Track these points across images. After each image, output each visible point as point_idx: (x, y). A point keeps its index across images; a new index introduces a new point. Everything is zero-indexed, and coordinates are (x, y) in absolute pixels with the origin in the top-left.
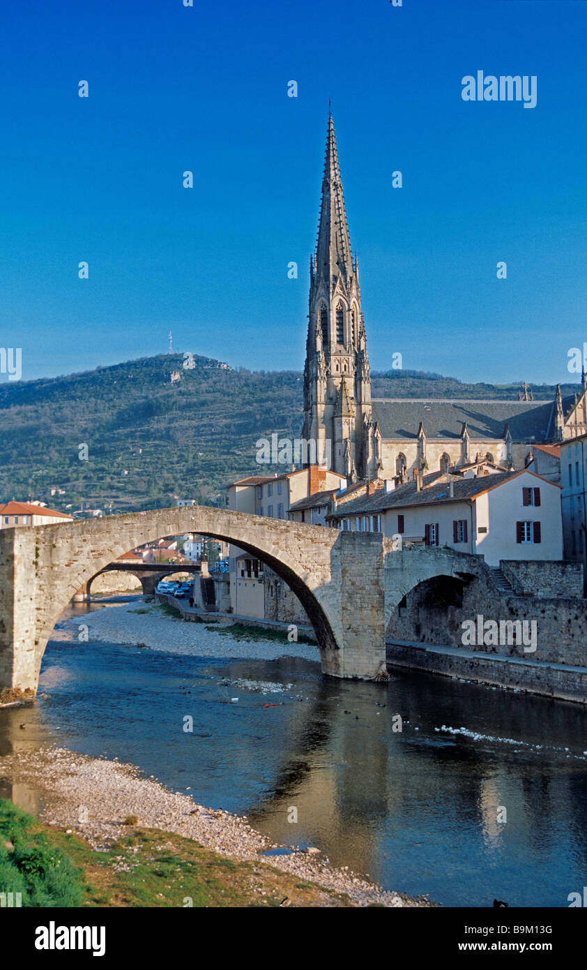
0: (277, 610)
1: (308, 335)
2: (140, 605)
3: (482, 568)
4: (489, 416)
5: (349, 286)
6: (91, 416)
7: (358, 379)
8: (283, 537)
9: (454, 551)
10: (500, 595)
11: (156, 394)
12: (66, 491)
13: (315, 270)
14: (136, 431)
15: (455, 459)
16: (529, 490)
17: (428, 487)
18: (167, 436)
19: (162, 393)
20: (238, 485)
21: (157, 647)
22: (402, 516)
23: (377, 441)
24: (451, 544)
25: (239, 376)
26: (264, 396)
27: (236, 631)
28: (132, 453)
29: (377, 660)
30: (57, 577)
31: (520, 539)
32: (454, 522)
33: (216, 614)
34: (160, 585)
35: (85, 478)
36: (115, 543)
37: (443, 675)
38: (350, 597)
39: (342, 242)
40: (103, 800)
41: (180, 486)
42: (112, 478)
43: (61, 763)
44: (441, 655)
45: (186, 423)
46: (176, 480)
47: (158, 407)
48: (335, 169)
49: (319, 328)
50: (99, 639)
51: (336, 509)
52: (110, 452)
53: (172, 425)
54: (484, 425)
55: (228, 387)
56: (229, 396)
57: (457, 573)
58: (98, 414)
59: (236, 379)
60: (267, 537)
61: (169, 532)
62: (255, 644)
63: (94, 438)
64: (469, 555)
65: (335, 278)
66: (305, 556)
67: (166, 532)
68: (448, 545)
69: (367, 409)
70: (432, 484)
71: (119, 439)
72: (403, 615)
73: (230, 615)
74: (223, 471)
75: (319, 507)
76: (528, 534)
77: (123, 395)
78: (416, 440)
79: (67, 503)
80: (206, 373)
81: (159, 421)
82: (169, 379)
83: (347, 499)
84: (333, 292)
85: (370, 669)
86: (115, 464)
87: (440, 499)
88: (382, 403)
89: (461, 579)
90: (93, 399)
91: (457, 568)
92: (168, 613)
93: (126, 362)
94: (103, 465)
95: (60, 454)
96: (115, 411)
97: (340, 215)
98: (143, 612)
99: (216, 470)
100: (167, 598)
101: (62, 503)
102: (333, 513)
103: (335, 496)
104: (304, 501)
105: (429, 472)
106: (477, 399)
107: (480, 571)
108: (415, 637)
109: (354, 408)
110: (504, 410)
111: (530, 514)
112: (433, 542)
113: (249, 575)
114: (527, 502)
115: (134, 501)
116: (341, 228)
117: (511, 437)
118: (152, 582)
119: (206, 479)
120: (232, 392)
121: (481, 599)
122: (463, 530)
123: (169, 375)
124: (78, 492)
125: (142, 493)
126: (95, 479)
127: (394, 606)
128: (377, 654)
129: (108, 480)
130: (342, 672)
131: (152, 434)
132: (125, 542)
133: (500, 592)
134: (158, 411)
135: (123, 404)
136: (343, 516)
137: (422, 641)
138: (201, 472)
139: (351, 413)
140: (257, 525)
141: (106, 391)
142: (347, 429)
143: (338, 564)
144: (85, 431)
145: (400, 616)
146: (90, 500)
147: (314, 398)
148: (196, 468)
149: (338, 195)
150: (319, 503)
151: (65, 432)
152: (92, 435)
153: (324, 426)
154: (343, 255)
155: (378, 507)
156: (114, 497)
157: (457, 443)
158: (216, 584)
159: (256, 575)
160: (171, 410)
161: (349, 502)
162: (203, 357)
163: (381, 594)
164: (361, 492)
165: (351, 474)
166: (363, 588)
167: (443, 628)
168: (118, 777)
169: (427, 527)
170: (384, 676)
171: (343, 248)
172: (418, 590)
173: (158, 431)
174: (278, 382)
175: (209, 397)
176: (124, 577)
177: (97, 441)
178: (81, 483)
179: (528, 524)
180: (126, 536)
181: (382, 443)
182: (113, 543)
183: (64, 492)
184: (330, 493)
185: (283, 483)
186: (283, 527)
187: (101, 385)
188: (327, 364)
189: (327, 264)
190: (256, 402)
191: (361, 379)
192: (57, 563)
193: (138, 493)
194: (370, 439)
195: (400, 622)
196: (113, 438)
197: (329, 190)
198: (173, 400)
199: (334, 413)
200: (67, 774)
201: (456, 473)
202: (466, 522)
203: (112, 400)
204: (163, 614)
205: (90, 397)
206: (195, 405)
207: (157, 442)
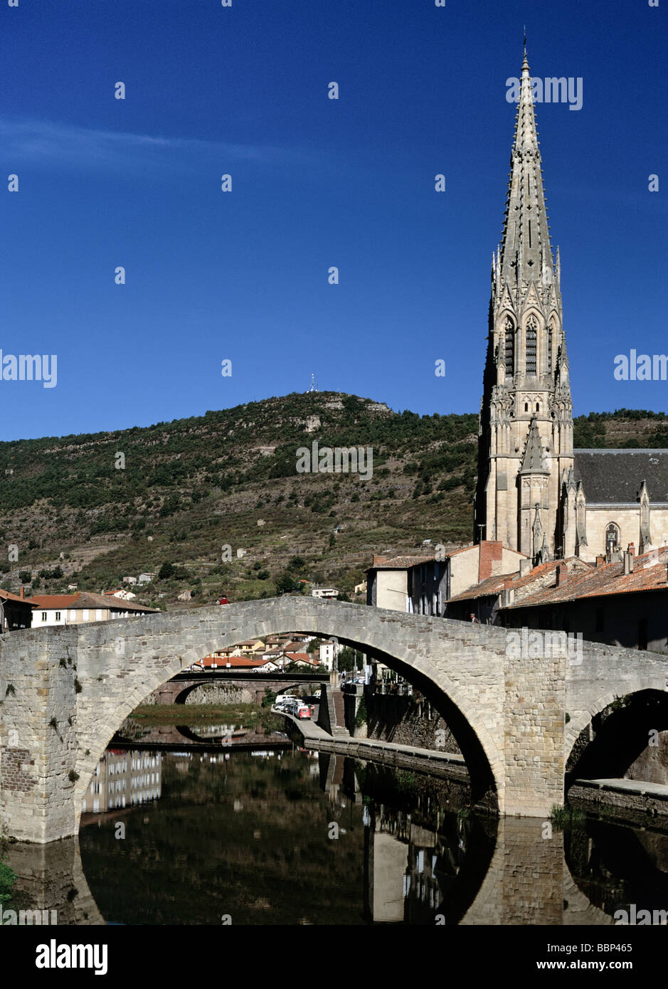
7: (556, 422)
8: (423, 638)
30: (105, 692)
36: (186, 647)
39: (538, 233)
49: (501, 352)
51: (512, 600)
60: (399, 638)
65: (527, 284)
69: (567, 463)
75: (489, 597)
78: (636, 505)
83: (528, 586)
84: (524, 303)
97: (535, 197)
102: (507, 606)
104: (471, 592)
116: (537, 215)
132: (200, 646)
139: (543, 470)
140: (386, 622)
142: (538, 490)
143: (500, 675)
150: (491, 592)
154: (540, 253)
165: (542, 552)
166: (535, 707)
171: (539, 242)
180: (202, 636)
181: (587, 510)
182: (183, 647)
184: (506, 578)
186: (424, 625)
188: (512, 402)
189: (512, 265)
191: (559, 422)
192: (106, 673)
194: (570, 503)
197: (520, 162)
199: (521, 469)
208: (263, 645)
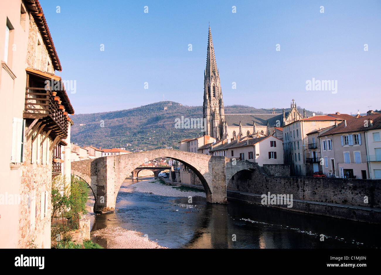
0: (195, 181)
1: (204, 94)
2: (154, 180)
3: (257, 167)
4: (262, 119)
5: (216, 79)
6: (139, 121)
7: (220, 108)
8: (193, 158)
9: (249, 161)
10: (263, 176)
11: (159, 114)
12: (132, 144)
13: (206, 74)
14: (153, 126)
15: (251, 133)
16: (273, 142)
17: (241, 141)
18: (163, 127)
19: (161, 113)
20: (182, 142)
21: (155, 193)
22: (233, 151)
23: (226, 127)
24: (248, 159)
25: (185, 108)
26: (193, 114)
27: (182, 188)
28: (152, 132)
29: (224, 197)
30: (121, 172)
31: (270, 157)
32: (249, 152)
33: (176, 183)
34: (159, 174)
35: (138, 140)
36: (139, 161)
37: (245, 201)
38: (215, 177)
39: (214, 65)
40: (129, 244)
41: (167, 142)
42: (146, 140)
43: (118, 231)
44: (245, 195)
45: (169, 123)
46: (166, 140)
47: (160, 118)
48: (211, 43)
49: (207, 92)
50: (138, 191)
51: (212, 149)
52: (146, 132)
53: (165, 123)
54: (260, 121)
55: (182, 111)
56: (182, 114)
57: (249, 169)
58: (141, 120)
59: (184, 109)
60: (188, 158)
61: (156, 157)
62: (187, 192)
63: (140, 128)
64: (253, 163)
65: (212, 76)
66: (200, 164)
67: (155, 157)
68: (247, 160)
69: (223, 117)
70: (242, 141)
71: (148, 128)
72: (233, 182)
73: (180, 183)
74: (181, 137)
75: (207, 148)
76: (273, 156)
77: (149, 114)
78: (239, 127)
79: (132, 148)
80: (175, 107)
81: (160, 122)
82: (164, 109)
83: (216, 146)
84: (211, 81)
85: (222, 200)
86: (147, 136)
87: (244, 145)
88: (228, 115)
89: (251, 170)
90: (140, 116)
91: (249, 167)
92: (161, 183)
93: (150, 104)
94: (143, 136)
95: (130, 133)
96: (147, 119)
97: (213, 57)
98: (153, 182)
99: (179, 137)
100: (161, 178)
101: (130, 148)
102: (211, 150)
103: (212, 145)
104: (203, 147)
105: (243, 137)
106: (261, 113)
107: (257, 168)
108: (237, 189)
109: (219, 117)
110: (267, 117)
111: (273, 149)
112: (243, 159)
113: (186, 170)
114: (272, 146)
115: (153, 147)
116: (214, 61)
117: (269, 125)
118: (157, 173)
119: (175, 140)
120: (183, 113)
121: (257, 177)
122: (252, 155)
123: (164, 108)
124: (136, 145)
125: (156, 145)
126: (141, 141)
127: (229, 179)
128: (224, 195)
129: (145, 141)
130: (213, 201)
131: (159, 126)
132: (142, 160)
133: (263, 175)
134: (160, 119)
135: (149, 117)
136: (214, 151)
137: (239, 191)
138: (174, 138)
139: (218, 119)
140: (184, 155)
141: (144, 113)
142: (217, 123)
143: (211, 166)
144: (137, 126)
145: (232, 183)
146: (139, 147)
147: (206, 114)
148: (172, 137)
149: (212, 51)
150: (207, 147)
151: (131, 126)
152: (140, 127)
153: (209, 123)
154: (214, 69)
155: (225, 148)
156: (146, 146)
157: (252, 127)
158: (176, 173)
159: (188, 170)
160: (164, 119)
161: (217, 146)
162: (174, 102)
163: (225, 176)
164: (220, 143)
165: (218, 138)
166: (219, 174)
167: (246, 186)
168: (135, 236)
169: (241, 154)
170: (226, 202)
171: (214, 67)
172: (238, 174)
173: (160, 125)
174: (198, 109)
175: (176, 114)
176: (149, 171)
177: (141, 129)
178: (136, 142)
179: (272, 152)
180: (142, 158)
181: (228, 128)
182: (138, 161)
183: (131, 145)
184: (211, 144)
185: (196, 141)
186: (193, 155)
187: (142, 111)
188: (210, 103)
189: (209, 72)
190: (191, 116)
191: (221, 108)
192: (121, 167)
193: (154, 145)
194: (224, 126)
195: (232, 184)
196: (146, 128)
197: (209, 49)
198: (165, 116)
199: (213, 119)
200: (119, 235)
201: (251, 137)
202: (252, 152)
203: (146, 116)
204: (160, 183)
205: (139, 115)
206: (171, 117)
207: (160, 129)
208: (156, 160)
